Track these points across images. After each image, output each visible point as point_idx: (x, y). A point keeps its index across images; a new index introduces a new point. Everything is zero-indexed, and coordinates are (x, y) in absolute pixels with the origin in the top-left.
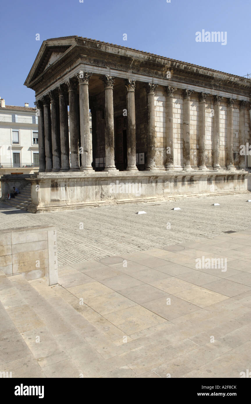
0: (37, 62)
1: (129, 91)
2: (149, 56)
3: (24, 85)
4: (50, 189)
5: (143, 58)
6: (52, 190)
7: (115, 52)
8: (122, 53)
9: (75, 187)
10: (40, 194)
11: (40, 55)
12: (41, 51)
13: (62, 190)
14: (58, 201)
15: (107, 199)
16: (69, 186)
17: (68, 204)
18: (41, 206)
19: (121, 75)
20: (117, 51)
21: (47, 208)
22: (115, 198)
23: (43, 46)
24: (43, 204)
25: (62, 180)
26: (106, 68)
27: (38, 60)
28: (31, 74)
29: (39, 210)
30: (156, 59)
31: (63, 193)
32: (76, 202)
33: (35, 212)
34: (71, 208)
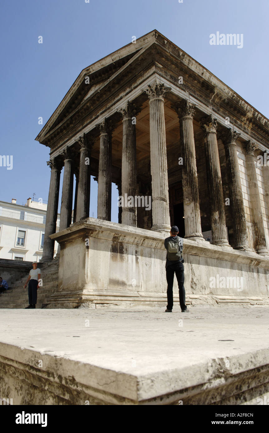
0: (65, 103)
1: (210, 131)
2: (233, 93)
3: (35, 140)
4: (109, 254)
5: (227, 94)
6: (114, 258)
7: (199, 72)
8: (206, 77)
9: (153, 259)
10: (89, 262)
11: (71, 92)
12: (74, 86)
13: (130, 261)
14: (123, 284)
15: (201, 291)
16: (142, 255)
17: (141, 293)
18: (89, 291)
19: (202, 107)
20: (201, 72)
21: (102, 298)
22: (211, 293)
23: (80, 77)
24: (94, 288)
25: (132, 240)
26: (185, 91)
27: (66, 100)
28: (50, 123)
29: (87, 300)
30: (239, 100)
31: (132, 267)
32: (155, 292)
33: (76, 304)
34: (148, 303)
